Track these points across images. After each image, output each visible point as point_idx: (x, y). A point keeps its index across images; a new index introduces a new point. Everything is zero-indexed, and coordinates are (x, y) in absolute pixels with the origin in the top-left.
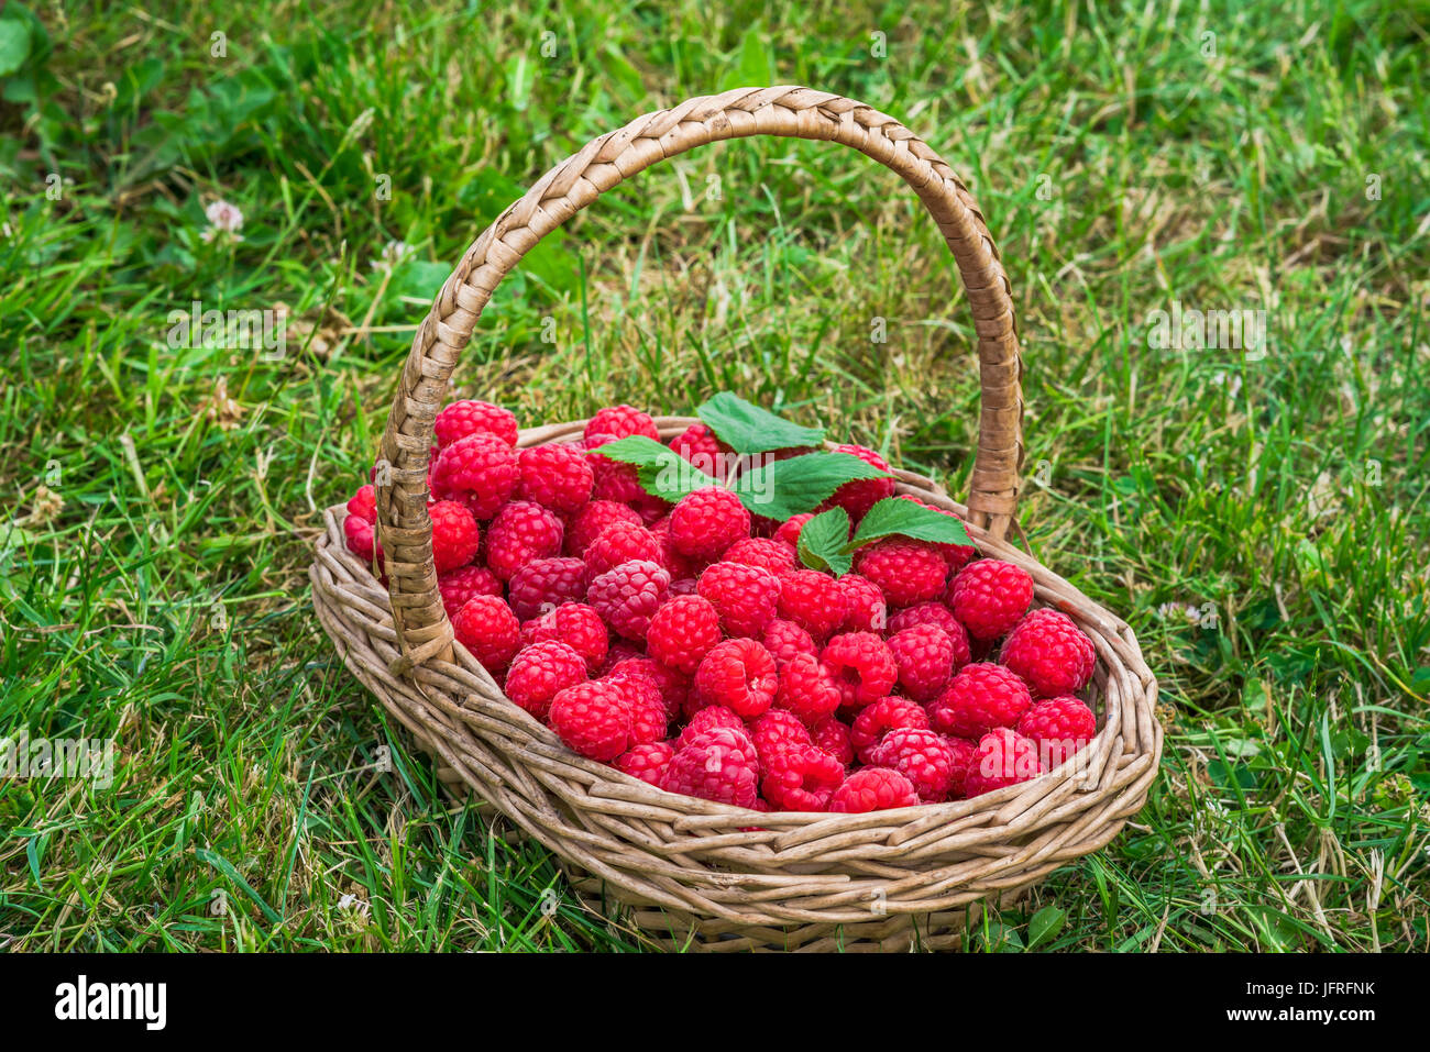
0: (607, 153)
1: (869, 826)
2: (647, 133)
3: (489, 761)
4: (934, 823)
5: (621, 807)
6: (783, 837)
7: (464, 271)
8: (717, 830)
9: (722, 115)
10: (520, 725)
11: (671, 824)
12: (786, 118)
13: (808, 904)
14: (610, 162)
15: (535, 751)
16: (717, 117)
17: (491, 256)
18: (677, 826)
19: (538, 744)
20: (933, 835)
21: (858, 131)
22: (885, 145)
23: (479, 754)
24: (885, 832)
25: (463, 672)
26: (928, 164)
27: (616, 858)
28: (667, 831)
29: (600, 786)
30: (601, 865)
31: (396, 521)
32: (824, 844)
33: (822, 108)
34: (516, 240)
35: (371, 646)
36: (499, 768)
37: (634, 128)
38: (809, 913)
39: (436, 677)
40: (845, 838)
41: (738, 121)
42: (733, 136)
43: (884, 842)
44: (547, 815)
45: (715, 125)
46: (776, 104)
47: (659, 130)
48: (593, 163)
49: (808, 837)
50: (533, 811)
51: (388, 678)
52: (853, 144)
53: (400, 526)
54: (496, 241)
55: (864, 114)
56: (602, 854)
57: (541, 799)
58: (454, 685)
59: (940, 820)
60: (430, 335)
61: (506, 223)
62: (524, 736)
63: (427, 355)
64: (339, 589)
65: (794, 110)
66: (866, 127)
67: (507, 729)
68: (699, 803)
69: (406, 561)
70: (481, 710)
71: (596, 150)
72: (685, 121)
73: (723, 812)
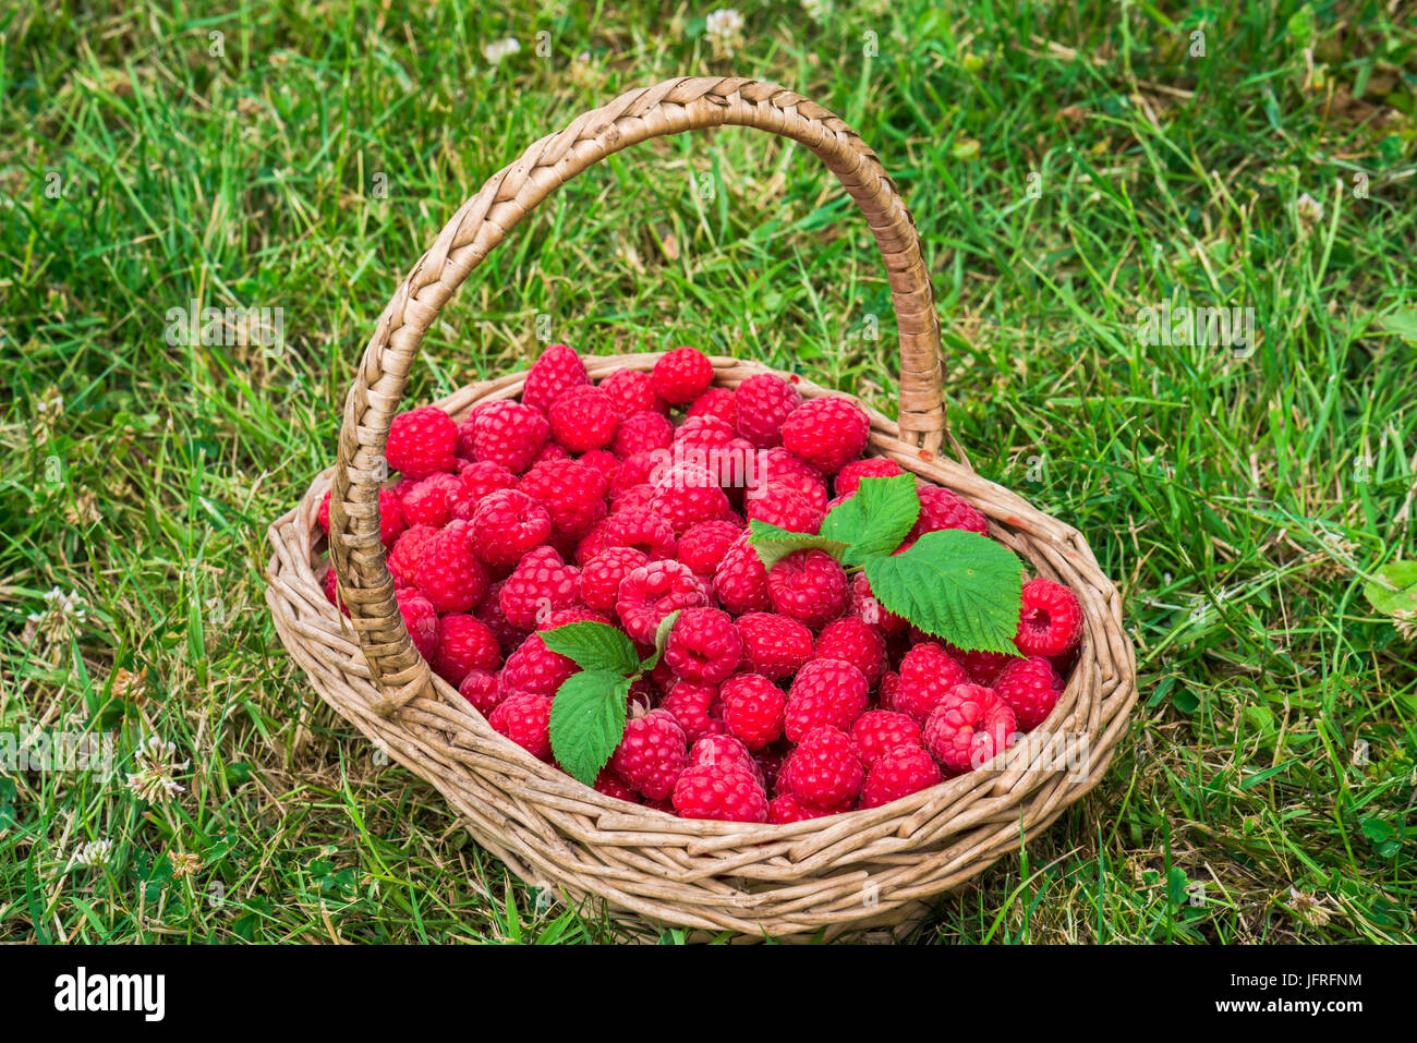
0: (505, 191)
1: (878, 822)
2: (542, 162)
3: (489, 797)
4: (940, 807)
5: (633, 839)
6: (798, 848)
7: (384, 336)
8: (733, 849)
9: (613, 127)
10: (515, 762)
11: (685, 848)
12: (675, 114)
13: (831, 907)
14: (509, 199)
15: (536, 789)
16: (609, 132)
17: (408, 317)
18: (692, 852)
19: (539, 782)
20: (942, 818)
21: (747, 109)
22: (775, 116)
23: (479, 792)
24: (894, 824)
25: (447, 710)
26: (819, 122)
27: (637, 889)
28: (682, 856)
29: (607, 819)
30: (622, 895)
31: (357, 584)
32: (838, 848)
33: (709, 94)
34: (429, 296)
35: (347, 682)
36: (501, 804)
37: (529, 157)
38: (834, 915)
39: (420, 716)
40: (858, 838)
41: (627, 129)
42: (626, 145)
43: (895, 834)
44: (559, 850)
45: (608, 140)
46: (663, 102)
47: (553, 157)
48: (494, 203)
49: (823, 844)
50: (544, 847)
51: (372, 717)
52: (744, 122)
53: (362, 587)
54: (411, 301)
55: (750, 91)
56: (621, 885)
57: (551, 834)
58: (440, 723)
59: (946, 802)
60: (360, 405)
61: (418, 281)
62: (523, 773)
63: (361, 424)
64: (302, 624)
65: (682, 105)
66: (753, 102)
67: (504, 767)
68: (709, 825)
69: (373, 617)
70: (472, 749)
71: (494, 192)
72: (578, 140)
73: (735, 831)
